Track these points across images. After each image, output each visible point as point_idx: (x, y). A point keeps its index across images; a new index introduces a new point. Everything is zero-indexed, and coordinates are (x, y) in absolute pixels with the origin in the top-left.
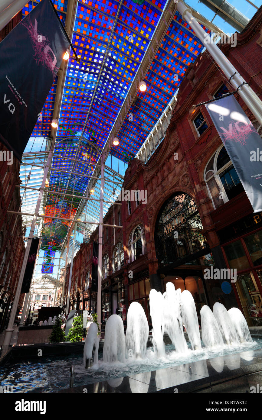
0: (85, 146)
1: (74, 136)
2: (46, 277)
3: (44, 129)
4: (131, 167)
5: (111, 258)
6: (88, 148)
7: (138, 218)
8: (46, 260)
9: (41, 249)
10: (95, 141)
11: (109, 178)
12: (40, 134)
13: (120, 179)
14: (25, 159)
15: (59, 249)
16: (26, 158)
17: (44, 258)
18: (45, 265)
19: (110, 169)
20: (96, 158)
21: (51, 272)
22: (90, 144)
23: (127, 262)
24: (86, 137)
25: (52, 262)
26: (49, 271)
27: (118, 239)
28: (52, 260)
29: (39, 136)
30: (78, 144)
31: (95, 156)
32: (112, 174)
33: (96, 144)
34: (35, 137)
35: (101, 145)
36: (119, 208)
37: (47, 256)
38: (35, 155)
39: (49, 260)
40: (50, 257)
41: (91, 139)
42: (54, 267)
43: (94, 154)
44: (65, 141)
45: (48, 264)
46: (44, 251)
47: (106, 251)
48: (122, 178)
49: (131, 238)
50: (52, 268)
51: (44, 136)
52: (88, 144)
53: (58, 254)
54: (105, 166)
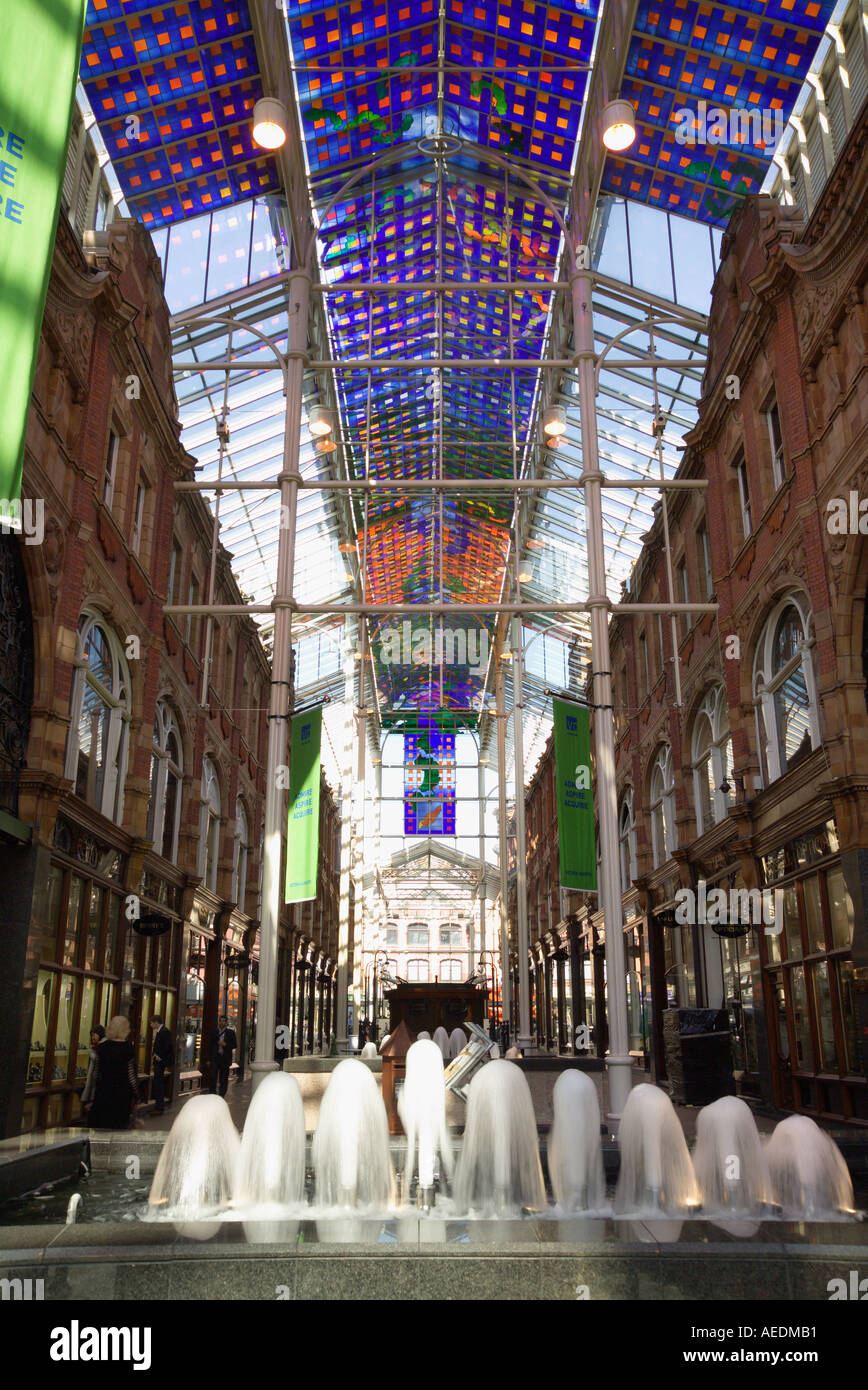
0: (471, 185)
1: (400, 141)
2: (430, 853)
3: (240, 158)
4: (739, 257)
5: (685, 762)
6: (491, 193)
7: (781, 556)
8: (418, 777)
9: (385, 731)
10: (518, 145)
11: (627, 339)
12: (226, 193)
13: (691, 335)
14: (190, 340)
15: (469, 721)
16: (194, 334)
17: (405, 767)
18: (417, 800)
19: (627, 291)
20: (546, 237)
21: (449, 828)
22: (495, 161)
23: (750, 783)
24: (466, 129)
25: (444, 784)
26: (438, 825)
27: (706, 669)
28: (444, 775)
29: (226, 203)
30: (433, 186)
31: (537, 226)
32: (641, 315)
33: (526, 153)
34: (209, 210)
35: (557, 156)
36: (699, 502)
37: (421, 760)
38: (227, 308)
39: (433, 777)
40: (432, 761)
41: (495, 136)
42: (459, 806)
43: (528, 217)
44: (359, 184)
45: (429, 792)
46: (400, 738)
47: (663, 729)
48: (700, 331)
49: (760, 667)
50: (449, 810)
51: (251, 195)
52: (483, 169)
53: (466, 743)
54: (595, 281)
